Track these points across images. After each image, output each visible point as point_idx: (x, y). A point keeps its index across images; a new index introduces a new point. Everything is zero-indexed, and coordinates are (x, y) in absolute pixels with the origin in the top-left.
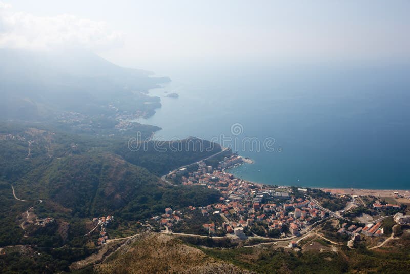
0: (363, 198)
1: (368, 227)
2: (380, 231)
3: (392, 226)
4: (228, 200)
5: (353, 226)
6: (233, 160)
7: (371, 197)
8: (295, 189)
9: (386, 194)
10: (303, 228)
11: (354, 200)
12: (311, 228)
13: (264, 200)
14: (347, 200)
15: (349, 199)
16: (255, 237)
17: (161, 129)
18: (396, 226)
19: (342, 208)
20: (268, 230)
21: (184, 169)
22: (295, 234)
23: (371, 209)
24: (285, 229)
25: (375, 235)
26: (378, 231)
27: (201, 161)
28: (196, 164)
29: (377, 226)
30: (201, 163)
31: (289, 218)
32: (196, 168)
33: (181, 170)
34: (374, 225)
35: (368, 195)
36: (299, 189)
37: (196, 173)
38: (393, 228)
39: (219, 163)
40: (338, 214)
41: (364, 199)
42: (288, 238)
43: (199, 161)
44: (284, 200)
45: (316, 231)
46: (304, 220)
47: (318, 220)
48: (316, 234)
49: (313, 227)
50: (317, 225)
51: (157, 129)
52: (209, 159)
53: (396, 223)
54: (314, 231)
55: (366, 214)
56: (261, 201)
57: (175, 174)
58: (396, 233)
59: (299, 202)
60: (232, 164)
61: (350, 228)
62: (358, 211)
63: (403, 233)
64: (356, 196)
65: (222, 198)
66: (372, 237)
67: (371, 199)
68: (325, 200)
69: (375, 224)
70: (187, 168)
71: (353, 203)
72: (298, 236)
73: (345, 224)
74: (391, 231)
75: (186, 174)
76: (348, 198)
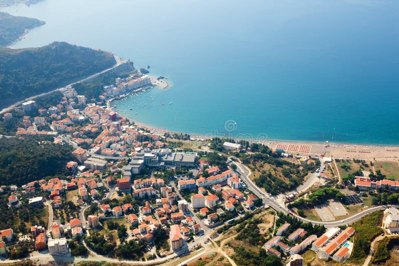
0: (342, 164)
1: (326, 237)
2: (347, 250)
3: (372, 240)
4: (82, 168)
5: (300, 232)
6: (131, 83)
7: (358, 162)
8: (217, 145)
9: (389, 154)
10: (198, 234)
11: (323, 166)
12: (215, 236)
13: (146, 170)
14: (309, 169)
15: (313, 166)
16: (90, 259)
17: (44, 23)
18: (380, 238)
19: (293, 187)
20: (122, 242)
21: (30, 102)
22: (175, 250)
23: (350, 189)
24: (160, 238)
25: (334, 258)
26: (343, 247)
27: (69, 86)
28: (58, 92)
29: (345, 236)
30: (67, 90)
31: (177, 211)
32: (56, 99)
33: (25, 104)
34: (340, 232)
35: (352, 156)
36: (226, 144)
37: (54, 108)
38: (373, 244)
39: (103, 89)
40: (280, 202)
41: (343, 167)
42: (158, 260)
43: (64, 86)
44: (184, 169)
45: (222, 243)
46: (206, 217)
47: (236, 215)
48: (219, 250)
49: (220, 232)
50: (230, 226)
51: (34, 24)
52: (85, 83)
53: (382, 232)
54: (219, 242)
55: (336, 201)
56: (136, 171)
57: (10, 112)
58: (376, 257)
59: (212, 174)
60: (128, 90)
61: (292, 237)
62: (320, 197)
63: (389, 258)
64: (329, 159)
65: (71, 164)
66: (327, 261)
67: (356, 167)
68: (267, 167)
69: (343, 228)
70: (38, 100)
71: (318, 174)
72: (180, 256)
73: (286, 225)
74: (367, 251)
75: (33, 112)
76: (312, 164)
